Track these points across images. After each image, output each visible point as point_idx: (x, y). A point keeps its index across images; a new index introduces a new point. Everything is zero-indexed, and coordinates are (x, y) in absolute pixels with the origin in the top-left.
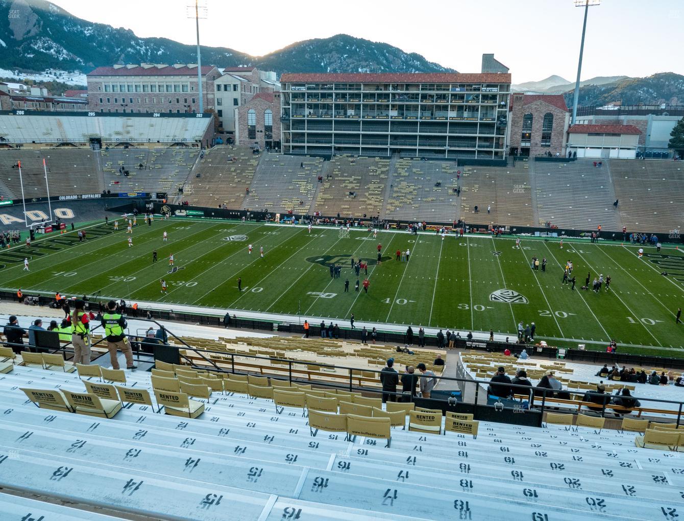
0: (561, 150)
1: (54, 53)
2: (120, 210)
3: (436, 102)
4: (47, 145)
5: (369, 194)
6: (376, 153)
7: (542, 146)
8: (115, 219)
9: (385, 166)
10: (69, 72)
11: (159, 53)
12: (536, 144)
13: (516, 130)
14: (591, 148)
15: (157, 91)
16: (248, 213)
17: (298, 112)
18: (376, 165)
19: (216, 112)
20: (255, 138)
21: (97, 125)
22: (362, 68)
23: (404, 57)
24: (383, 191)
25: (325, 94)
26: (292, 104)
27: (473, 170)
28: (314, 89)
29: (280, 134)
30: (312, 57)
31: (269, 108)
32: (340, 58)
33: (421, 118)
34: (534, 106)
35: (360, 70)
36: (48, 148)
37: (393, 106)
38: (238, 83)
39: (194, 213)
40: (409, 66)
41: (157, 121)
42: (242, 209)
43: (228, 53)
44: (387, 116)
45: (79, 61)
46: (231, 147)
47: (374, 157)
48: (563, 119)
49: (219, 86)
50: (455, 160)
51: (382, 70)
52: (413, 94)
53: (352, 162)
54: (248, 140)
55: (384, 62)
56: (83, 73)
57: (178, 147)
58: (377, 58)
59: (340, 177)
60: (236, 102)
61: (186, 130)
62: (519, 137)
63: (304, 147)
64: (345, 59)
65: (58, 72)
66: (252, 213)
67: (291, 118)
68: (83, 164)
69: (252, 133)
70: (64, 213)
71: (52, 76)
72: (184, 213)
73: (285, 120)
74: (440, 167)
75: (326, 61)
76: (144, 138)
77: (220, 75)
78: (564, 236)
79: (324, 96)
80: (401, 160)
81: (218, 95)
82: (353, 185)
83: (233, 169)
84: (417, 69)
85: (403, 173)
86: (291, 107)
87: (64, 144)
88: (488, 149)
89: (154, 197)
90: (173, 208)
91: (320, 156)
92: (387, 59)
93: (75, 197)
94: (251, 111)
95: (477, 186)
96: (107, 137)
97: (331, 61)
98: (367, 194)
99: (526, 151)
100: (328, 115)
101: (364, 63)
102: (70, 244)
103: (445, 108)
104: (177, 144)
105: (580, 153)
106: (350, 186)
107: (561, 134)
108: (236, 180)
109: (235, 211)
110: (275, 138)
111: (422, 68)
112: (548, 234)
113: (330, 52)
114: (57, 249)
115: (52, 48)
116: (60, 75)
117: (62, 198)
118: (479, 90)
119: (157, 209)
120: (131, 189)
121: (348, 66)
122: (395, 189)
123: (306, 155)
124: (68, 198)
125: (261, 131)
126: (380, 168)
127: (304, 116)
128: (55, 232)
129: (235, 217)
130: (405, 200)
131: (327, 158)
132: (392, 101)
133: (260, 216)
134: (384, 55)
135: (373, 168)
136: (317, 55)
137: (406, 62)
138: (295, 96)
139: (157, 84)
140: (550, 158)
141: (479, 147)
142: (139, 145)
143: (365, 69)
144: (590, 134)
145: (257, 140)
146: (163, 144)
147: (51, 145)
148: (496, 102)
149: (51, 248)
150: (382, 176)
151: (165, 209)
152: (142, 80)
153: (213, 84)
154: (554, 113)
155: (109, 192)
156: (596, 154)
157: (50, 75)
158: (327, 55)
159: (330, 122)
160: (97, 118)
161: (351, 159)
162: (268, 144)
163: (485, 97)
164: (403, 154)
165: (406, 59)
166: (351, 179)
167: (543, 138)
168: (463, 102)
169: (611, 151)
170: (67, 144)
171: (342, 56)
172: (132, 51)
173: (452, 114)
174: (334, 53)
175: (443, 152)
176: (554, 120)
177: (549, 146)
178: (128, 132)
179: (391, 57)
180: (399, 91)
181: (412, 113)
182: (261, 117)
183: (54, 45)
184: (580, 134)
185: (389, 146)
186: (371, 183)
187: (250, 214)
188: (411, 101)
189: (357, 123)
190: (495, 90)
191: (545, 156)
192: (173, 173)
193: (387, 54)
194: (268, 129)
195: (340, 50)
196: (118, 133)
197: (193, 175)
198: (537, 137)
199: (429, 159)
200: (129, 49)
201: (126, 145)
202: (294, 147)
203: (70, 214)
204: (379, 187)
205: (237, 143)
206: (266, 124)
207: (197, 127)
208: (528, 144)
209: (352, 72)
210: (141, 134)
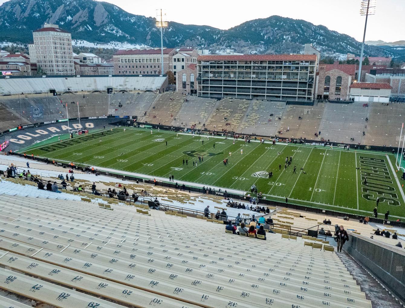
0: (346, 97)
1: (115, 33)
2: (115, 124)
3: (276, 70)
4: (88, 92)
5: (234, 120)
6: (245, 97)
7: (335, 94)
8: (111, 128)
9: (247, 104)
10: (122, 43)
11: (169, 30)
12: (332, 93)
13: (321, 85)
14: (364, 96)
15: (145, 61)
16: (172, 128)
17: (206, 76)
18: (243, 103)
19: (173, 72)
20: (185, 88)
21: (112, 81)
22: (286, 36)
23: (313, 28)
24: (242, 118)
25: (219, 66)
26: (203, 71)
27: (293, 107)
28: (214, 63)
29: (197, 86)
30: (256, 30)
31: (193, 73)
32: (272, 30)
33: (268, 79)
34: (331, 73)
35: (284, 37)
36: (88, 93)
37: (254, 72)
38: (184, 57)
39: (148, 126)
40: (316, 34)
41: (141, 79)
42: (170, 125)
43: (208, 29)
44: (250, 77)
45: (127, 36)
46: (173, 93)
47: (243, 99)
48: (347, 80)
49: (175, 59)
50: (285, 101)
51: (299, 37)
52: (264, 66)
53: (232, 101)
54: (182, 89)
55: (301, 31)
56: (129, 43)
57: (148, 93)
58: (296, 29)
59: (223, 109)
60: (183, 67)
61: (153, 84)
62: (323, 90)
63: (208, 93)
64: (275, 31)
65: (116, 43)
66: (174, 127)
67: (202, 78)
68: (103, 101)
69: (184, 85)
70: (90, 125)
71: (113, 45)
72: (143, 126)
73: (199, 79)
74: (275, 105)
75: (264, 32)
76: (132, 88)
77: (177, 53)
78: (329, 146)
79: (218, 67)
80: (257, 101)
81: (174, 64)
82: (228, 114)
83: (171, 104)
84: (321, 35)
85: (256, 108)
86: (202, 73)
87: (95, 91)
88: (303, 96)
89: (131, 118)
90: (139, 124)
91: (215, 98)
92: (302, 30)
93: (96, 118)
94: (184, 74)
95: (292, 116)
96: (116, 87)
97: (267, 32)
98: (233, 119)
99: (326, 97)
100: (220, 76)
101: (288, 33)
102: (86, 140)
103: (280, 74)
104: (148, 91)
105: (357, 99)
106: (226, 115)
107: (346, 88)
108: (171, 110)
109: (166, 126)
110: (195, 88)
111: (325, 34)
112: (319, 144)
113: (267, 26)
114: (79, 142)
115: (114, 30)
116: (117, 44)
117: (90, 118)
118: (298, 64)
119: (132, 124)
120: (121, 114)
121: (277, 35)
122: (249, 117)
123: (208, 97)
124: (93, 118)
125: (189, 85)
126: (244, 105)
127: (208, 78)
128: (83, 134)
129: (166, 129)
130: (252, 123)
131: (219, 99)
132: (253, 70)
133: (178, 129)
134: (301, 28)
135: (241, 105)
136: (259, 29)
137: (315, 31)
138: (204, 67)
139: (145, 58)
140: (338, 101)
141: (298, 94)
142: (130, 91)
143: (288, 36)
144: (362, 88)
145: (186, 89)
146: (141, 91)
147: (90, 92)
148: (308, 71)
149: (78, 142)
150: (244, 110)
151: (135, 124)
152: (138, 57)
153: (172, 58)
154: (343, 76)
155: (111, 115)
156: (366, 100)
157: (112, 45)
158: (265, 28)
159: (221, 80)
160: (112, 77)
161: (230, 100)
162: (192, 91)
163: (302, 68)
164: (258, 98)
165: (315, 30)
166: (228, 111)
167: (336, 89)
168: (290, 71)
169: (375, 98)
170: (97, 91)
171: (274, 29)
172: (155, 30)
173: (284, 77)
174: (269, 27)
175: (279, 97)
176: (342, 80)
177: (339, 94)
178: (126, 85)
179: (305, 29)
180: (256, 65)
181: (263, 76)
182: (189, 77)
183: (115, 28)
184: (356, 88)
185: (251, 94)
186: (237, 113)
187: (173, 128)
188: (262, 70)
189: (235, 81)
190: (307, 64)
191: (336, 100)
192: (143, 106)
193: (303, 27)
194: (192, 83)
195: (273, 25)
196: (121, 85)
197: (152, 107)
198: (333, 89)
199: (271, 101)
200: (154, 29)
201: (123, 91)
202: (203, 93)
203: (92, 125)
204: (241, 116)
205: (177, 91)
206: (191, 81)
207: (159, 82)
208: (328, 93)
209: (280, 38)
210: (132, 86)
